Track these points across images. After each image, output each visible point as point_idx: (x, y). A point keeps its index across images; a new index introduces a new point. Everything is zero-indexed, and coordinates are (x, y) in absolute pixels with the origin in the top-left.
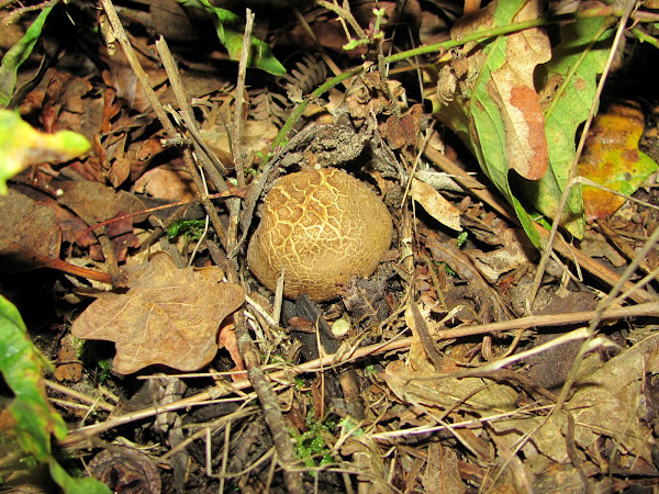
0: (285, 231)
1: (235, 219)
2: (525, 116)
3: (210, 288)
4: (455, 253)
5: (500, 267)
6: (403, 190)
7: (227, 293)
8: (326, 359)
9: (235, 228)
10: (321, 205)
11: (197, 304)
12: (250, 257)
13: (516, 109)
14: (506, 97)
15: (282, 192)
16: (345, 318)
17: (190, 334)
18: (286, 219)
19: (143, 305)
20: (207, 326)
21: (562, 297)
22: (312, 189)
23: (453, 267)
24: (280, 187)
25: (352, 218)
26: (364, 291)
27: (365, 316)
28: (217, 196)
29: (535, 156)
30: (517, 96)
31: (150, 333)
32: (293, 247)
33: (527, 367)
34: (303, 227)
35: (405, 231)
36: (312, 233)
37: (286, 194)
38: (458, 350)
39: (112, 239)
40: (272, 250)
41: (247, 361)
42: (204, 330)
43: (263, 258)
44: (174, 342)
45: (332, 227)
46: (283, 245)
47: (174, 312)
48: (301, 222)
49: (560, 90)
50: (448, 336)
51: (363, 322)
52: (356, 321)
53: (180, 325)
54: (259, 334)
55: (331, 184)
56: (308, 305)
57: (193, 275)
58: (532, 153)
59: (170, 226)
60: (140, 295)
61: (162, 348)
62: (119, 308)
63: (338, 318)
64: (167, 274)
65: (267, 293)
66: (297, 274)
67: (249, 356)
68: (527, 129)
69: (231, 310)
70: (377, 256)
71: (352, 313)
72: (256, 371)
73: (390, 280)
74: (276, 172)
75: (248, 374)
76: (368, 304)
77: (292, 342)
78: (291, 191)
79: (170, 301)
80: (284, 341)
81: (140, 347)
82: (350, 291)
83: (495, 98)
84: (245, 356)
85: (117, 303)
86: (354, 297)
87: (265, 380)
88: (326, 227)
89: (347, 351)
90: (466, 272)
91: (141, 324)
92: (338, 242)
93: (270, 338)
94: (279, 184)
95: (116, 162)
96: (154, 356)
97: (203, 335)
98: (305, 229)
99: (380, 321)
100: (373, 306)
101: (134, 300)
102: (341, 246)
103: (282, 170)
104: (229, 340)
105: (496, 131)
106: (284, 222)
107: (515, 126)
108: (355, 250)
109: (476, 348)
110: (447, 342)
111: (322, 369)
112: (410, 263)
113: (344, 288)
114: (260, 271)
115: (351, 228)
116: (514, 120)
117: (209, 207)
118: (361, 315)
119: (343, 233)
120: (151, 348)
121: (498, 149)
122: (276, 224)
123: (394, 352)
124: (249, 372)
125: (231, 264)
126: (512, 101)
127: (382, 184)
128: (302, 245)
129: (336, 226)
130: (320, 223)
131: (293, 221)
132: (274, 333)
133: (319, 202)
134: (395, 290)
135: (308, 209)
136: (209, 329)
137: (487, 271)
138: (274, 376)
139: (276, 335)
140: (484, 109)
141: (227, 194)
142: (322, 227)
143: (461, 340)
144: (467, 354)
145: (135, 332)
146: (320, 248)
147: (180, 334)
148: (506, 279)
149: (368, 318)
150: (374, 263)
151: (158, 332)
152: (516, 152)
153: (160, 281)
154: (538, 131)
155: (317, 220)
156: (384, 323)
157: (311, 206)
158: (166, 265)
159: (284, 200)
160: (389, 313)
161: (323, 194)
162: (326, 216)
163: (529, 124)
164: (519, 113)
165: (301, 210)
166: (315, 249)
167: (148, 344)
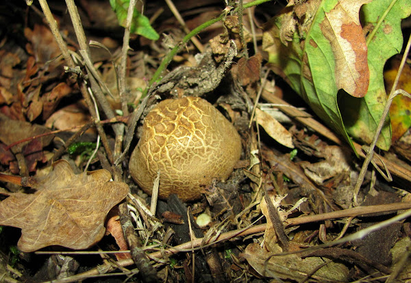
0: (160, 141)
1: (120, 138)
2: (353, 46)
3: (100, 187)
4: (289, 165)
5: (323, 175)
6: (249, 116)
7: (113, 190)
8: (196, 242)
9: (120, 144)
10: (189, 121)
11: (89, 200)
12: (131, 166)
13: (345, 41)
14: (337, 31)
15: (158, 113)
16: (207, 213)
17: (83, 223)
18: (161, 132)
19: (46, 201)
20: (96, 217)
21: (374, 195)
22: (182, 109)
23: (288, 175)
24: (156, 110)
25: (213, 132)
26: (222, 191)
27: (223, 210)
28: (106, 121)
29: (360, 78)
30: (346, 31)
31: (50, 222)
32: (167, 154)
33: (355, 248)
34: (175, 138)
35: (252, 146)
36: (182, 142)
37: (161, 115)
38: (299, 237)
39: (26, 156)
40: (150, 157)
41: (130, 242)
42: (94, 219)
43: (143, 164)
44: (69, 228)
45: (198, 137)
46: (160, 152)
47: (70, 206)
48: (174, 133)
49: (371, 36)
50: (294, 223)
51: (222, 215)
52: (216, 216)
53: (75, 216)
54: (139, 223)
55: (197, 106)
56: (177, 203)
57: (87, 178)
58: (358, 75)
59: (70, 145)
60: (45, 195)
61: (60, 233)
62: (27, 204)
63: (201, 213)
64: (66, 180)
65: (144, 195)
66: (170, 177)
67: (132, 238)
68: (354, 56)
69: (117, 202)
70: (232, 164)
71: (213, 208)
72: (137, 250)
73: (242, 184)
74: (153, 99)
75: (131, 254)
76: (226, 201)
77: (166, 230)
78: (166, 112)
79: (67, 198)
80: (159, 229)
81: (42, 233)
82: (212, 191)
83: (328, 34)
84: (129, 238)
85: (26, 201)
86: (215, 195)
87: (145, 258)
88: (194, 137)
89: (214, 234)
90: (298, 179)
91: (44, 216)
92: (203, 150)
93: (148, 226)
94: (156, 108)
95: (32, 104)
96: (53, 239)
97: (93, 223)
98: (177, 139)
99: (235, 215)
100: (230, 203)
101: (40, 198)
102: (206, 153)
103: (158, 97)
104: (115, 229)
105: (326, 62)
106: (160, 135)
107: (345, 54)
108: (216, 157)
109: (312, 235)
110: (293, 229)
111: (193, 250)
112: (257, 170)
113: (207, 188)
114: (140, 176)
115: (213, 140)
116: (344, 49)
117: (100, 129)
118: (220, 210)
119: (207, 143)
120: (50, 234)
121: (328, 77)
122: (153, 136)
123: (250, 237)
124: (132, 251)
125: (117, 170)
126: (343, 34)
127: (232, 114)
128: (175, 152)
129: (202, 137)
130: (189, 134)
131: (167, 133)
132: (152, 223)
133: (188, 119)
134: (245, 192)
135: (179, 124)
136: (98, 218)
137: (315, 177)
138: (152, 256)
139: (153, 224)
140: (316, 46)
141: (113, 120)
142: (190, 137)
143: (304, 227)
144: (305, 239)
145: (39, 221)
146: (189, 155)
147: (75, 222)
148: (327, 185)
149: (226, 212)
150: (230, 169)
151: (57, 221)
152: (344, 76)
153: (61, 185)
154: (363, 58)
155: (186, 131)
156: (239, 215)
157: (182, 122)
158: (66, 172)
159: (160, 118)
160: (242, 209)
161: (191, 114)
162: (194, 129)
163: (356, 52)
164: (348, 43)
165: (174, 125)
166: (185, 155)
167: (48, 230)
